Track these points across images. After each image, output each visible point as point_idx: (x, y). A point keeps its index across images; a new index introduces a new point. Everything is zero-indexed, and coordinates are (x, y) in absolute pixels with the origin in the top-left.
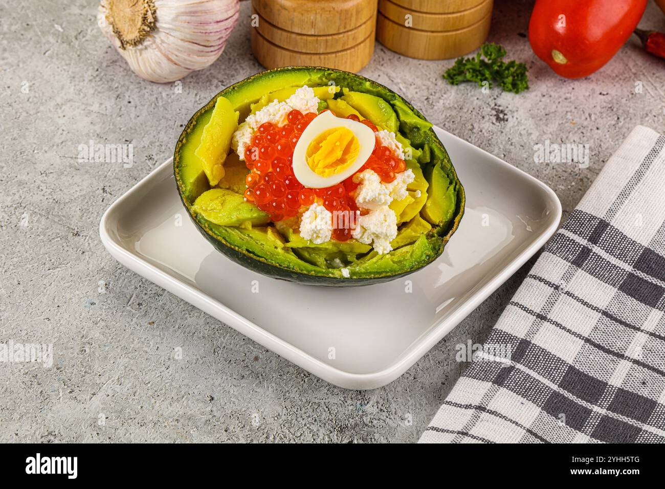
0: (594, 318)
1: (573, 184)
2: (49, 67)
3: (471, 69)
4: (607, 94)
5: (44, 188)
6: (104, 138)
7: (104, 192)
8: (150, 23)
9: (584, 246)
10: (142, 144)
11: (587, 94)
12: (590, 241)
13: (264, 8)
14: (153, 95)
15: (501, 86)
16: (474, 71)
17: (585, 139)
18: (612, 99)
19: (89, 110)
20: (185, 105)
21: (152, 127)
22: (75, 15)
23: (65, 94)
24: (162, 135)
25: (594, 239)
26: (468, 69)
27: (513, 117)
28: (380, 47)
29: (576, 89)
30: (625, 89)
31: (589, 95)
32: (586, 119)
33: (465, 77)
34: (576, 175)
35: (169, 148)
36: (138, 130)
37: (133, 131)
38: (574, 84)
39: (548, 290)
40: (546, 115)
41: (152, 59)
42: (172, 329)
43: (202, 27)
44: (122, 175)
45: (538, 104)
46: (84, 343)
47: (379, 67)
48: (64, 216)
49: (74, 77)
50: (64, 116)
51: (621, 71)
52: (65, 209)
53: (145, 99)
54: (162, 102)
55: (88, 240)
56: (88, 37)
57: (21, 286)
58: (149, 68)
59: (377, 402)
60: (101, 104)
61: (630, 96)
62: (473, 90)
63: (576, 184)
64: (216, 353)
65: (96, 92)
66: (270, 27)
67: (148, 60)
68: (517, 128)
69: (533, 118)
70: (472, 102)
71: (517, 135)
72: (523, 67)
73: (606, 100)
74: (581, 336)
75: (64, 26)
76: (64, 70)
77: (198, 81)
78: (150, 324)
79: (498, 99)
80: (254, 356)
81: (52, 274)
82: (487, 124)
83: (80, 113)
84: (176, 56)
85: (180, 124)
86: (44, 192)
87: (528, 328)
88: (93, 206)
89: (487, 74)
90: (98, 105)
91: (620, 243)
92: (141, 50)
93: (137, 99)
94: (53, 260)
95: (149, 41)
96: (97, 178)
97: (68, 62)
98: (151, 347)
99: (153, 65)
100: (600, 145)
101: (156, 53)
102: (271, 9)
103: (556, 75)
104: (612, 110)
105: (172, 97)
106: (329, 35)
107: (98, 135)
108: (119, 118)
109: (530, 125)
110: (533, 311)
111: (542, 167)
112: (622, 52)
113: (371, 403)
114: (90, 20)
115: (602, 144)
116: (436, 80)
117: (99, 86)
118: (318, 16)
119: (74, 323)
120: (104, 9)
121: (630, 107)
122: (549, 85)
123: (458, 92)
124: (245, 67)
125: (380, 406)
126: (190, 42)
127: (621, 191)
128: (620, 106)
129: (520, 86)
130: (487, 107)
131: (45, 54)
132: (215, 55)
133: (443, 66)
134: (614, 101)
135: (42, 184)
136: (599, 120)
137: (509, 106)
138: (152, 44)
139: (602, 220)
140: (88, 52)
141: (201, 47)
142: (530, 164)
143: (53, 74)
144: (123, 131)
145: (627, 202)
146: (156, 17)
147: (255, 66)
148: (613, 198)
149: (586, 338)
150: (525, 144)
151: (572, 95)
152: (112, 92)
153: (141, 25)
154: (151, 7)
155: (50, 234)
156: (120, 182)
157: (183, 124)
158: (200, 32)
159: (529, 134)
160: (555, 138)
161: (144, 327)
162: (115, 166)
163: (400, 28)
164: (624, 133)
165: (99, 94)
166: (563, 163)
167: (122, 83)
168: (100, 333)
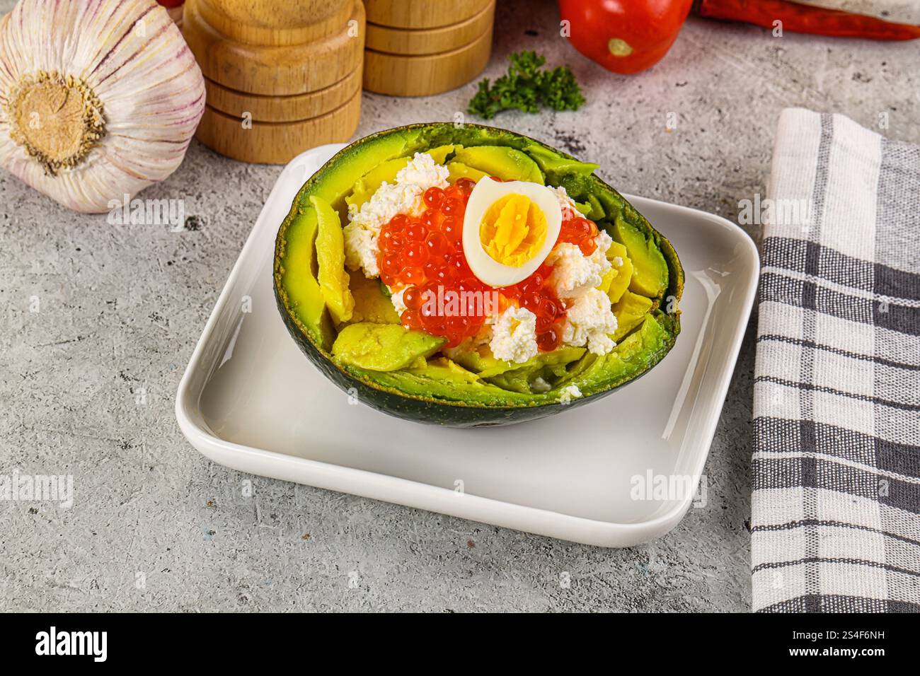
0: (869, 369)
3: (506, 91)
4: (686, 83)
5: (41, 396)
6: (77, 307)
7: (125, 380)
8: (98, 127)
9: (804, 282)
10: (133, 302)
11: (661, 89)
12: (809, 272)
14: (104, 232)
15: (549, 105)
17: (695, 148)
18: (696, 89)
19: (31, 274)
20: (157, 234)
21: (131, 275)
24: (151, 282)
25: (812, 270)
27: (589, 142)
29: (644, 86)
30: (703, 72)
31: (665, 91)
33: (501, 105)
34: (714, 197)
36: (116, 285)
37: (109, 288)
38: (638, 81)
39: (796, 349)
40: (628, 129)
41: (101, 180)
42: (338, 538)
43: (177, 116)
44: (135, 350)
45: (609, 118)
46: (237, 589)
47: (376, 120)
48: (93, 427)
51: (684, 49)
52: (89, 416)
53: (97, 241)
54: (122, 237)
55: (147, 450)
57: (99, 536)
58: (97, 194)
59: (660, 556)
60: (41, 262)
61: (716, 79)
62: (516, 120)
63: (721, 208)
64: (416, 552)
65: (25, 247)
66: (237, 96)
67: (96, 182)
68: (603, 156)
69: (615, 137)
71: (609, 164)
72: (569, 73)
73: (690, 91)
74: (866, 397)
78: (304, 538)
79: (555, 124)
80: (466, 542)
81: (130, 509)
83: (21, 282)
85: (166, 261)
86: (44, 401)
87: (799, 405)
88: (124, 402)
90: (38, 264)
91: (843, 265)
92: (83, 172)
93: (86, 242)
94: (118, 490)
95: (97, 153)
96: (103, 363)
98: (327, 568)
99: (104, 187)
100: (720, 151)
101: (108, 168)
102: (240, 70)
104: (705, 102)
107: (65, 305)
108: (79, 275)
109: (617, 148)
110: (791, 382)
113: (652, 558)
115: (721, 150)
117: (22, 238)
118: (312, 65)
119: (206, 566)
122: (607, 90)
125: (666, 559)
126: (159, 141)
127: (812, 198)
128: (711, 95)
129: (577, 100)
130: (548, 138)
133: (458, 98)
134: (700, 90)
135: (35, 392)
136: (697, 119)
137: (576, 130)
138: (101, 157)
141: (172, 145)
144: (96, 290)
146: (105, 115)
149: (874, 398)
150: (626, 172)
151: (644, 96)
152: (45, 241)
153: (84, 134)
154: (95, 104)
155: (90, 455)
156: (139, 361)
157: (171, 260)
158: (175, 123)
159: (624, 159)
160: (659, 156)
161: (300, 545)
162: (118, 341)
163: (393, 59)
164: (739, 128)
165: (29, 249)
166: (689, 186)
167: (52, 226)
168: (248, 569)
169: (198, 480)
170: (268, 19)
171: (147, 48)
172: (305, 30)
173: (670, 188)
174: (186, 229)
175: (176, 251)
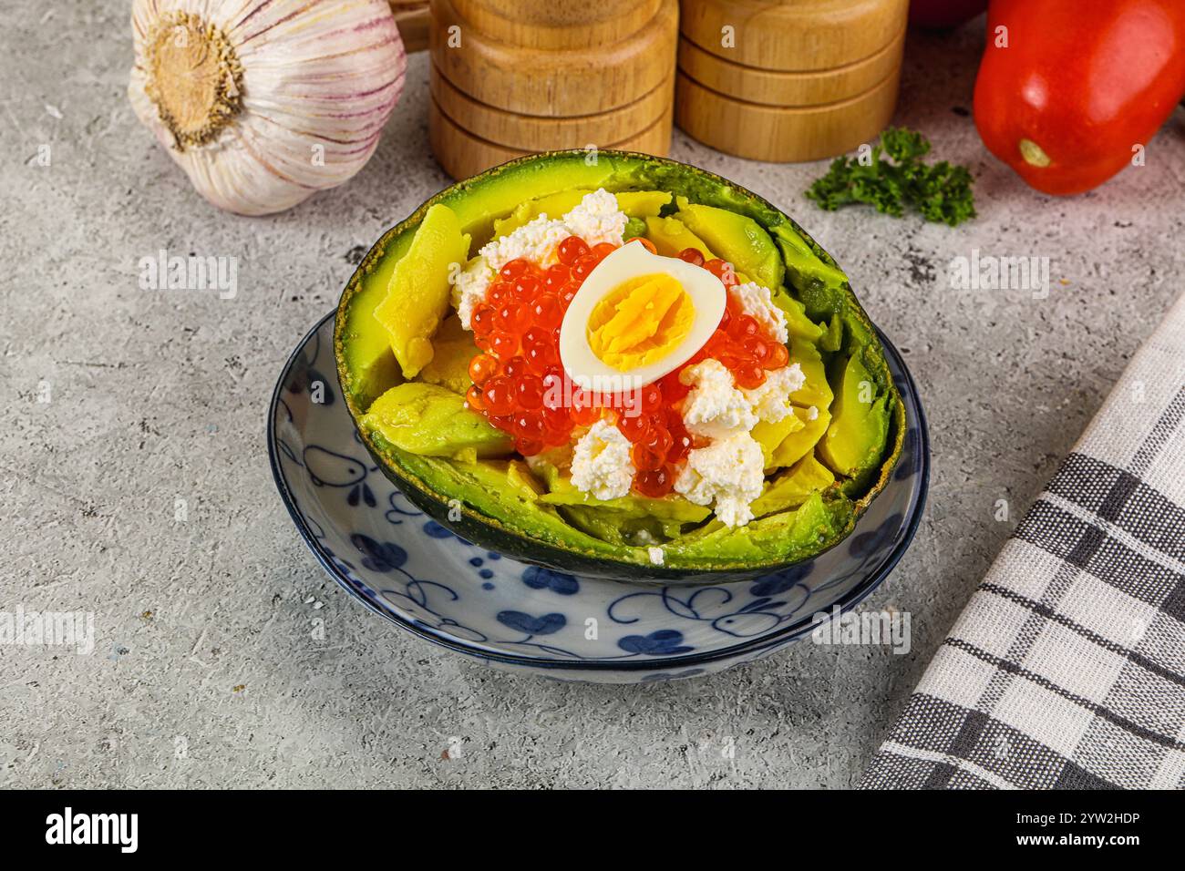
0: (1114, 667)
1: (1067, 401)
2: (35, 188)
3: (863, 178)
4: (1130, 225)
5: (26, 425)
6: (144, 325)
7: (143, 430)
8: (232, 98)
9: (1090, 526)
10: (219, 336)
11: (1091, 225)
12: (1103, 514)
13: (455, 66)
14: (239, 239)
15: (920, 210)
16: (868, 182)
17: (1088, 312)
18: (1140, 236)
19: (114, 271)
20: (302, 257)
22: (85, 86)
23: (68, 241)
24: (257, 318)
25: (1109, 512)
26: (856, 180)
27: (945, 272)
28: (683, 138)
29: (1069, 216)
30: (1165, 216)
31: (1095, 228)
32: (1090, 273)
33: (850, 195)
34: (1072, 384)
35: (271, 343)
36: (210, 309)
37: (200, 311)
38: (1064, 207)
39: (1021, 614)
41: (235, 170)
42: (279, 698)
43: (333, 106)
44: (180, 397)
45: (994, 245)
46: (106, 731)
48: (65, 478)
49: (84, 208)
50: (65, 284)
51: (1157, 180)
52: (69, 463)
53: (223, 248)
54: (257, 252)
55: (114, 524)
56: (110, 129)
58: (230, 186)
60: (137, 259)
61: (1176, 228)
62: (866, 220)
63: (1072, 402)
64: (367, 745)
65: (128, 236)
66: (466, 102)
67: (230, 173)
68: (953, 294)
70: (865, 243)
71: (954, 308)
72: (963, 174)
73: (1129, 237)
74: (1089, 702)
75: (64, 107)
76: (66, 193)
77: (326, 210)
78: (236, 689)
79: (915, 237)
80: (442, 751)
81: (43, 593)
82: (895, 287)
83: (96, 277)
84: (284, 162)
85: (292, 295)
86: (25, 431)
87: (984, 689)
88: (123, 456)
89: (894, 188)
90: (131, 261)
91: (1162, 517)
92: (214, 153)
93: (207, 248)
94: (43, 568)
95: (230, 133)
96: (130, 402)
97: (71, 178)
98: (239, 734)
99: (238, 181)
100: (1119, 326)
101: (244, 156)
102: (468, 71)
103: (1029, 188)
104: (1141, 256)
105: (277, 242)
106: (581, 117)
107: (131, 319)
110: (991, 656)
111: (1005, 369)
112: (1158, 143)
114: (116, 95)
115: (1122, 323)
116: (793, 201)
117: (132, 223)
118: (561, 81)
119: (87, 691)
120: (142, 74)
121: (1175, 250)
122: (1015, 209)
123: (837, 225)
124: (418, 182)
126: (309, 134)
127: (1161, 414)
128: (1156, 248)
129: (959, 211)
130: (894, 254)
131: (26, 162)
132: (359, 158)
133: (807, 174)
134: (1144, 238)
135: (22, 417)
136: (1115, 276)
137: (938, 251)
138: (234, 140)
139: (1124, 473)
140: (111, 158)
141: (333, 144)
142: (980, 363)
143: (44, 202)
144: (181, 311)
145: (1173, 436)
146: (242, 86)
147: (438, 180)
148: (1146, 429)
149: (1099, 707)
150: (971, 323)
151: (1061, 228)
152: (159, 235)
153: (214, 104)
154: (233, 68)
155: (39, 513)
156: (176, 411)
157: (299, 295)
158: (330, 115)
159: (979, 305)
160: (1029, 311)
161: (225, 696)
162: (166, 380)
163: (722, 101)
164: (1166, 301)
165: (132, 240)
166: (1046, 361)
167: (178, 217)
168: (137, 710)
169: (152, 580)
170: (505, 7)
171: (312, 9)
172: (556, 32)
173: (1018, 359)
174: (345, 260)
175: (314, 285)
